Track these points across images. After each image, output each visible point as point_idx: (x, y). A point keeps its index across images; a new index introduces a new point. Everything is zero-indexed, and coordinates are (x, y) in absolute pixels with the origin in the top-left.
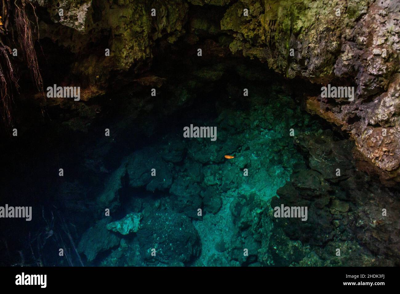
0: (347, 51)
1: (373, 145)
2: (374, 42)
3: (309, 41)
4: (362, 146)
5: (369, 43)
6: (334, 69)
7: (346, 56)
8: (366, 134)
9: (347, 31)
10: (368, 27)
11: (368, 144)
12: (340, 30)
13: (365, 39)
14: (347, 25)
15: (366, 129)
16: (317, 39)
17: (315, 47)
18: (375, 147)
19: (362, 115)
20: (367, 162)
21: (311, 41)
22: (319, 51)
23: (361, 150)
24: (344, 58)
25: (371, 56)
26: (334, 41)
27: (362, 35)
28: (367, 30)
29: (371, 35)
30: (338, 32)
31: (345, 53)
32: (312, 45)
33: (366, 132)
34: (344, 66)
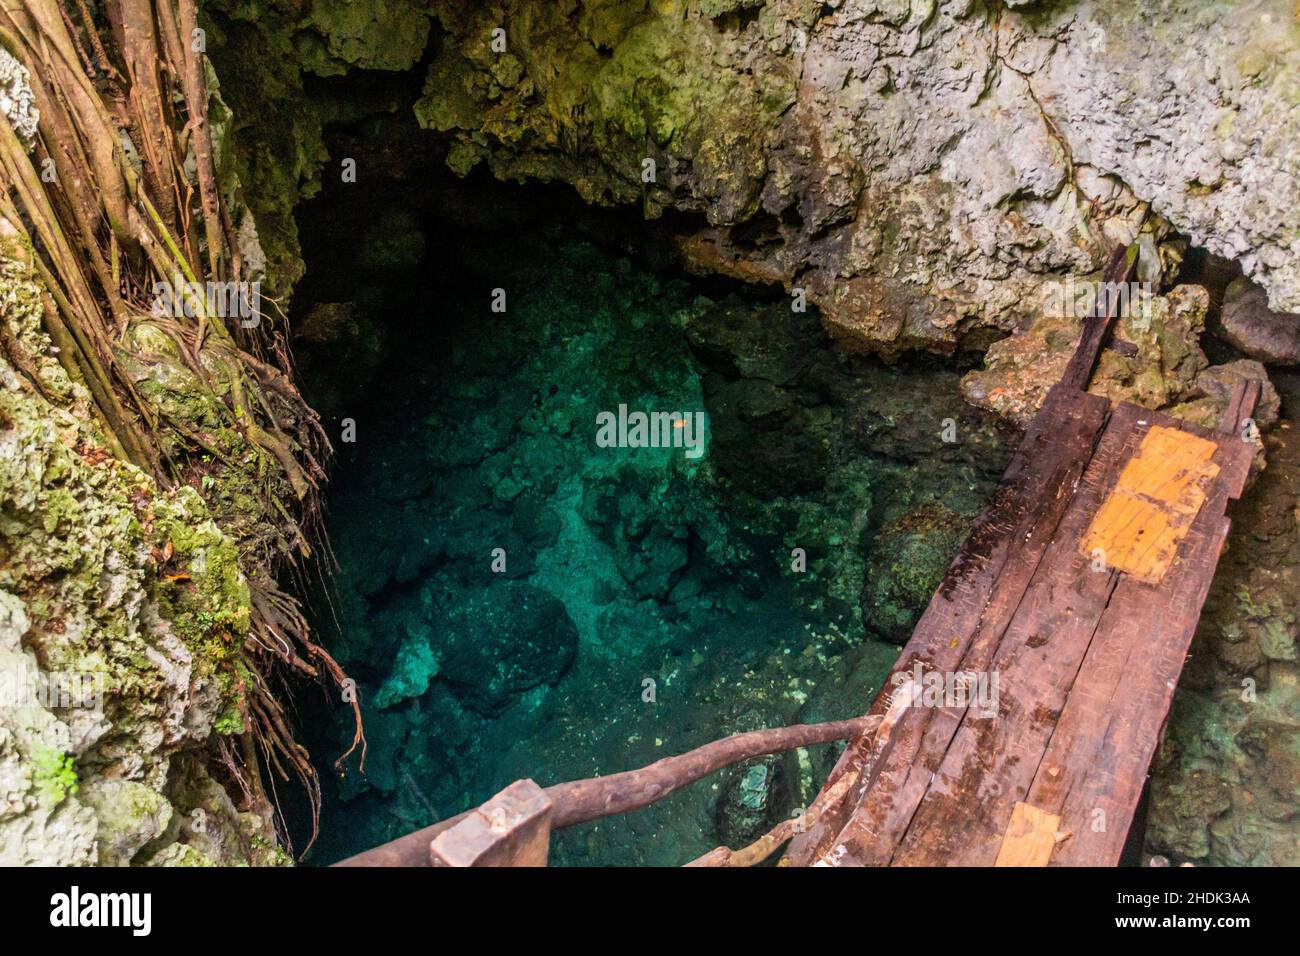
0: (779, 170)
1: (858, 309)
2: (825, 153)
3: (713, 167)
4: (838, 314)
5: (817, 155)
6: (762, 202)
7: (781, 180)
8: (841, 294)
9: (770, 134)
10: (807, 128)
11: (849, 309)
12: (758, 136)
13: (809, 149)
14: (768, 123)
15: (836, 287)
16: (728, 162)
17: (730, 177)
18: (863, 311)
19: (821, 262)
20: (856, 336)
21: (717, 166)
22: (738, 183)
23: (839, 321)
24: (780, 184)
25: (827, 178)
26: (756, 160)
27: (800, 144)
28: (807, 134)
29: (814, 140)
30: (757, 141)
31: (779, 175)
32: (724, 176)
33: (839, 291)
34: (784, 197)
